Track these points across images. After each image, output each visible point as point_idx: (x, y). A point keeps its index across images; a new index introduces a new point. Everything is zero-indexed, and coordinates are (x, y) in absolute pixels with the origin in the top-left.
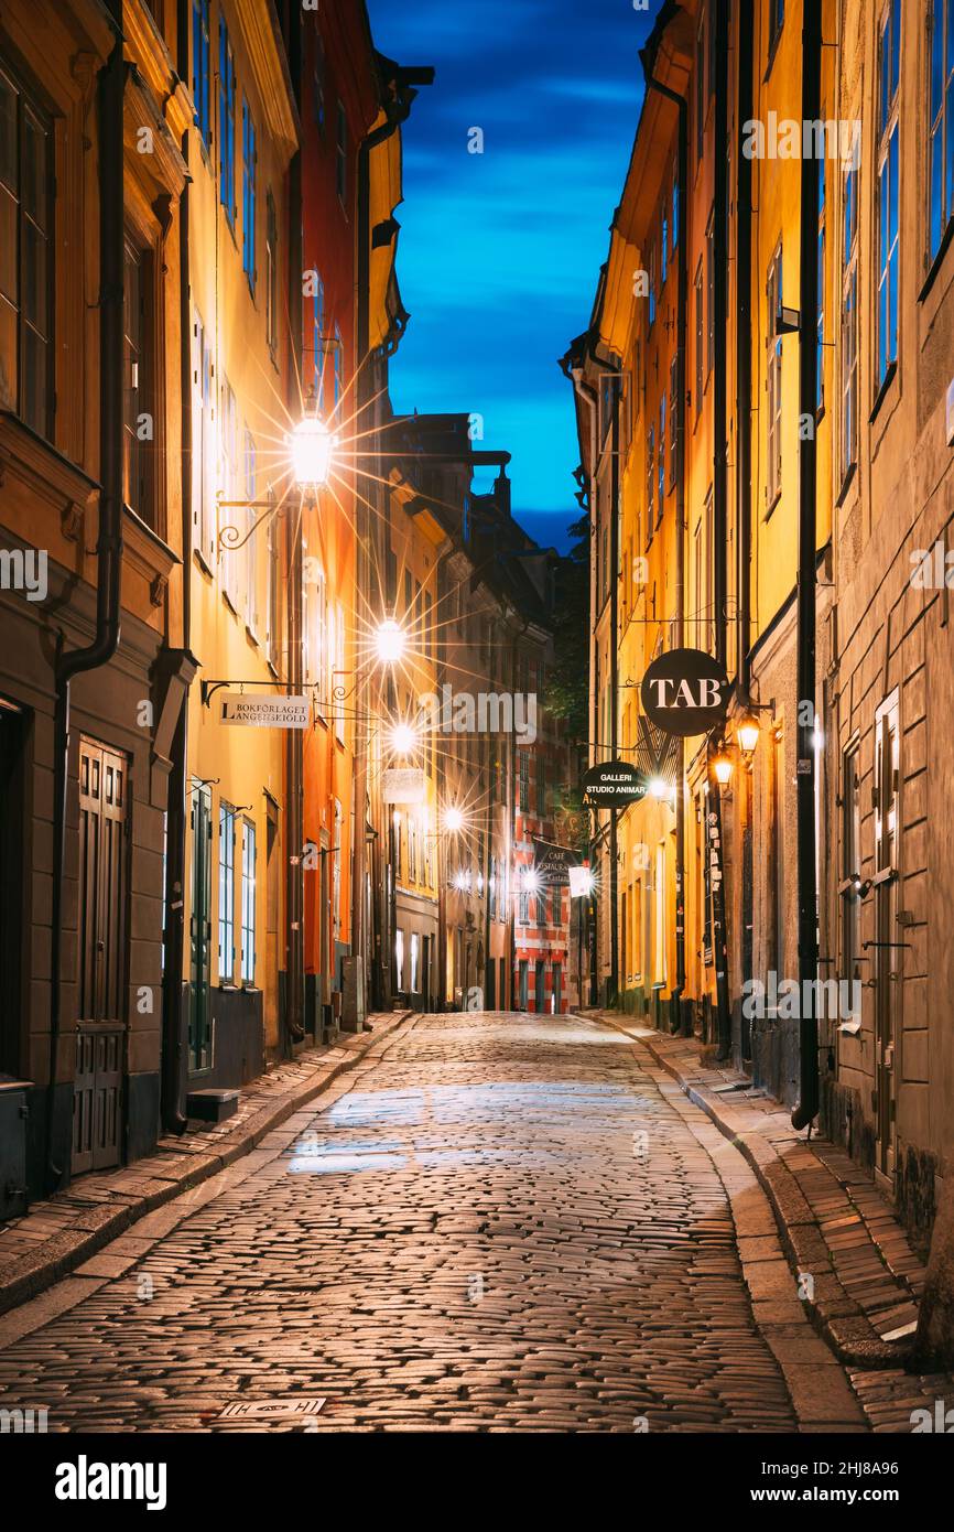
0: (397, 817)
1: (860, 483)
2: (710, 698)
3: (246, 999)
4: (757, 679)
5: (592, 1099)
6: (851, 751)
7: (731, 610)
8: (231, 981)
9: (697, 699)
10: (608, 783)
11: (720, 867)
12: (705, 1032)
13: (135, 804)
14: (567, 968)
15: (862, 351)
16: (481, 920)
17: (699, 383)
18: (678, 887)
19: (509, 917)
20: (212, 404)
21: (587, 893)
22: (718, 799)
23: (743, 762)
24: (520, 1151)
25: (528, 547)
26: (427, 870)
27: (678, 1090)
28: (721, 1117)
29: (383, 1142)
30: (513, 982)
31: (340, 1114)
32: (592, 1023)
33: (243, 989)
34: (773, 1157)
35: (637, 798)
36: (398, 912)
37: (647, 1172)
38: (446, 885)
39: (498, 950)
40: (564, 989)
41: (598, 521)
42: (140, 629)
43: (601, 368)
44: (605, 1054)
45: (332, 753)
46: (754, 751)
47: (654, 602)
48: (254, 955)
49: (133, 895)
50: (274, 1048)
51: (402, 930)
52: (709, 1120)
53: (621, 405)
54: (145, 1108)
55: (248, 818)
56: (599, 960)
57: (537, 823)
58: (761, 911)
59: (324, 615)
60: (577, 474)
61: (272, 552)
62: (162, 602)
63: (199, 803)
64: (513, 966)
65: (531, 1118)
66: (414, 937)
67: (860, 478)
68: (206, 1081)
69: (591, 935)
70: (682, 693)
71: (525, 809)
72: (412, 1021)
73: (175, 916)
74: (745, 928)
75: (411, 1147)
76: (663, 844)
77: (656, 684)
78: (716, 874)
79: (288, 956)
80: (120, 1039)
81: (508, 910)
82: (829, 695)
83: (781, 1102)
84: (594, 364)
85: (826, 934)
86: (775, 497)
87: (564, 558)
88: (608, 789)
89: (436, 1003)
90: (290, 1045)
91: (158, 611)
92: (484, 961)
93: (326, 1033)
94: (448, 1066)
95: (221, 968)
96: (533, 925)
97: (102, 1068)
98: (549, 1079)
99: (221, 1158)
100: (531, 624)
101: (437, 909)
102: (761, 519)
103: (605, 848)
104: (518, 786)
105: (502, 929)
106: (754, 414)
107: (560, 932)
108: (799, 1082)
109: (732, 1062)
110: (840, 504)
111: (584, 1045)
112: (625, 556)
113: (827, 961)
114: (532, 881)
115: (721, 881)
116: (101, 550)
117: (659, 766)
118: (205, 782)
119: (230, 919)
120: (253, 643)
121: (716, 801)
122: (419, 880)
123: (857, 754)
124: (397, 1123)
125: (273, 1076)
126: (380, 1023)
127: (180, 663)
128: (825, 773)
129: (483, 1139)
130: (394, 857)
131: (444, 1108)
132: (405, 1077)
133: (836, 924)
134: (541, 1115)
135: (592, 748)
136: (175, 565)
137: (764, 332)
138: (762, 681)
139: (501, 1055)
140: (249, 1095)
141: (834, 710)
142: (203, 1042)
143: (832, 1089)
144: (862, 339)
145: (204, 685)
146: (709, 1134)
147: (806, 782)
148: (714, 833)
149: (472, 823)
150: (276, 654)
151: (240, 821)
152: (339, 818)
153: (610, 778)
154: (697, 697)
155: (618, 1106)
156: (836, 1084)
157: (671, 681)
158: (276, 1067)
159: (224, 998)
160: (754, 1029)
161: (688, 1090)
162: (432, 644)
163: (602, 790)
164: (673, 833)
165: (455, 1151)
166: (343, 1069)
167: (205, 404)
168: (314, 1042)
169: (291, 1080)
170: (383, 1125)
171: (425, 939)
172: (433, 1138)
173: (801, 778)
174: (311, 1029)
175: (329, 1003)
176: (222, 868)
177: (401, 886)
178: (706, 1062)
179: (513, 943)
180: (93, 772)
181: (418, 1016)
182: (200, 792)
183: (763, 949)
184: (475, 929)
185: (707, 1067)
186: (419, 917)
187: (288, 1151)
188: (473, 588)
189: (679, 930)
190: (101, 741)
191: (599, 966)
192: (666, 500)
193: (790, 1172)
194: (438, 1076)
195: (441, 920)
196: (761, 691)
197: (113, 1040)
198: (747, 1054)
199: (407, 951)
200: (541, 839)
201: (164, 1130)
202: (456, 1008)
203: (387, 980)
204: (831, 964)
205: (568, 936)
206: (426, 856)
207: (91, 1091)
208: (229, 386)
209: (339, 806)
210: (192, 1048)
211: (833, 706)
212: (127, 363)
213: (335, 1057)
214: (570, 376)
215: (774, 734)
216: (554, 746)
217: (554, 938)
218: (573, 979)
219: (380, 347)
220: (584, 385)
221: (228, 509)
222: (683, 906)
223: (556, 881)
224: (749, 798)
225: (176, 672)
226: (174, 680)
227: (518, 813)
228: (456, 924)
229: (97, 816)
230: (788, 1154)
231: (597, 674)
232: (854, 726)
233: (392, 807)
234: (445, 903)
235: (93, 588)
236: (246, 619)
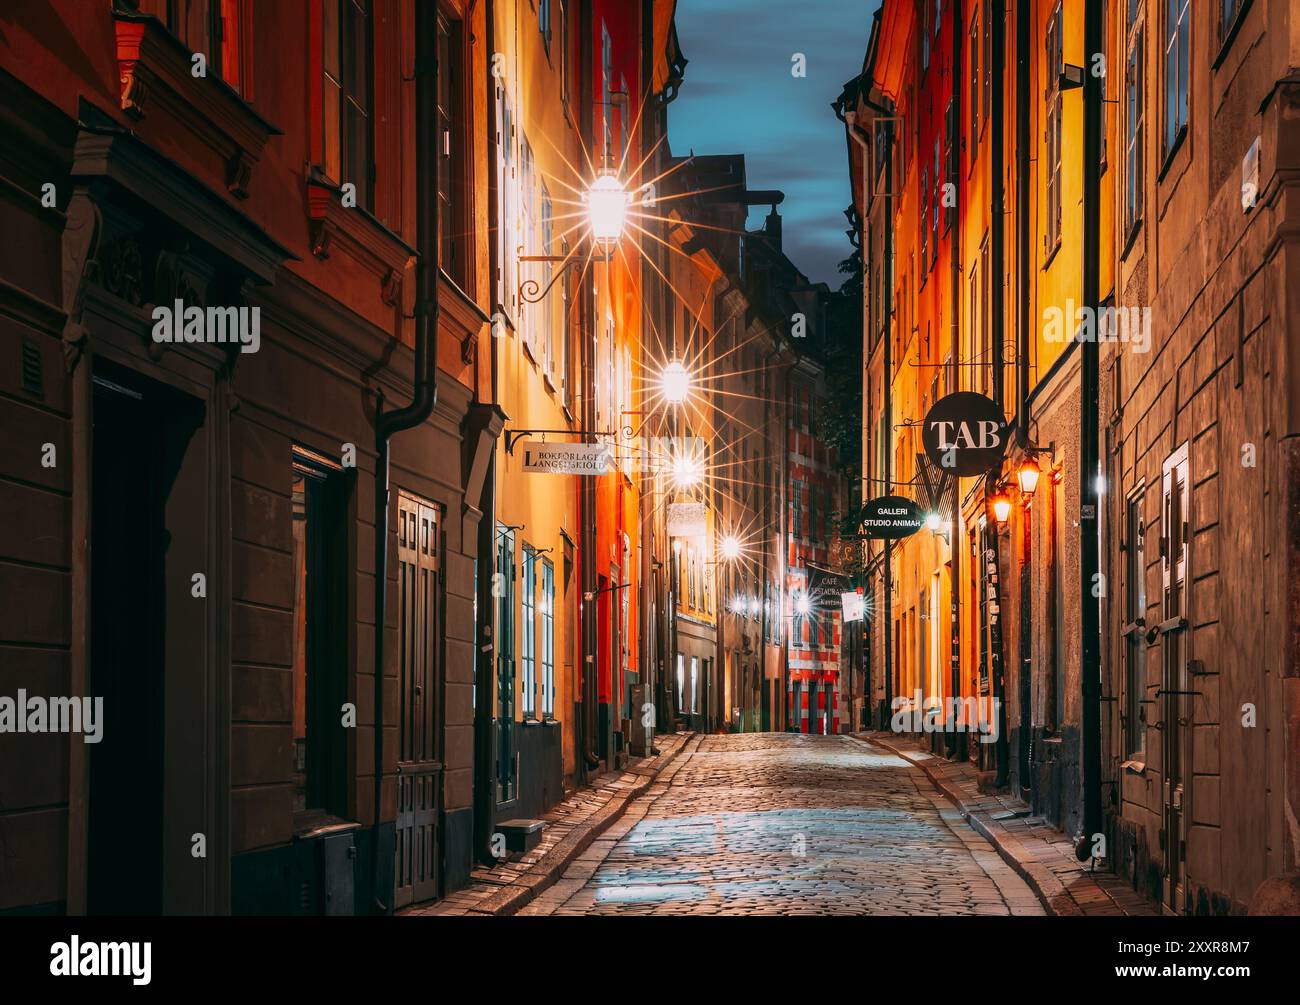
0: (677, 546)
1: (1146, 240)
2: (989, 440)
3: (547, 732)
4: (1036, 422)
5: (877, 826)
6: (1135, 498)
7: (1009, 354)
8: (532, 715)
9: (976, 441)
10: (885, 517)
11: (998, 601)
12: (981, 758)
13: (449, 554)
14: (838, 688)
15: (1149, 110)
16: (757, 643)
17: (974, 131)
18: (954, 617)
19: (783, 640)
20: (513, 163)
21: (860, 617)
22: (996, 535)
23: (1021, 502)
24: (815, 882)
25: (800, 282)
26: (705, 594)
27: (958, 817)
28: (1003, 846)
29: (683, 871)
30: (788, 704)
31: (638, 840)
32: (866, 745)
33: (544, 722)
34: (1059, 889)
35: (912, 530)
36: (679, 637)
37: (939, 903)
38: (723, 610)
39: (773, 671)
40: (836, 708)
41: (871, 260)
42: (452, 387)
43: (874, 112)
44: (885, 778)
45: (620, 490)
46: (1033, 493)
47: (928, 341)
48: (553, 689)
49: (447, 640)
50: (571, 776)
51: (682, 654)
52: (992, 848)
53: (894, 147)
54: (459, 843)
55: (546, 558)
56: (872, 683)
57: (810, 548)
58: (1040, 645)
59: (613, 358)
60: (849, 213)
61: (566, 301)
62: (472, 360)
63: (504, 548)
64: (787, 686)
65: (822, 847)
66: (694, 660)
67: (1146, 235)
68: (510, 813)
69: (865, 659)
70: (962, 434)
71: (798, 536)
72: (695, 743)
73: (484, 659)
74: (1023, 661)
75: (710, 878)
76: (938, 575)
77: (937, 426)
78: (993, 608)
79: (583, 689)
80: (437, 776)
81: (781, 632)
82: (1111, 442)
83: (1062, 832)
84: (867, 108)
85: (1108, 672)
86: (1054, 246)
87: (836, 293)
88: (884, 523)
89: (714, 723)
90: (585, 770)
91: (469, 368)
92: (760, 682)
93: (617, 760)
94: (736, 791)
95: (524, 704)
96: (806, 647)
97: (420, 807)
98: (834, 805)
99: (531, 888)
100: (803, 357)
101: (715, 634)
102: (1040, 266)
103: (878, 576)
104: (791, 512)
105: (776, 651)
106: (1033, 164)
107: (832, 654)
108: (1081, 813)
109: (1010, 789)
110: (1124, 258)
111: (864, 769)
112: (898, 294)
113: (1110, 699)
114: (805, 604)
115: (999, 615)
116: (418, 314)
117: (935, 502)
118: (510, 529)
119: (532, 656)
120: (550, 389)
121: (993, 536)
122: (698, 606)
123: (1141, 502)
124: (694, 851)
125: (572, 804)
126: (666, 746)
127: (490, 417)
128: (1108, 518)
129: (778, 869)
130: (675, 584)
131: (735, 837)
132: (695, 803)
133: (1120, 667)
134: (830, 844)
135: (865, 482)
136: (485, 323)
137: (1043, 85)
138: (1041, 424)
139: (783, 780)
140: (552, 824)
141: (1117, 458)
142: (509, 775)
143: (1115, 822)
144: (1149, 99)
145: (508, 434)
146: (992, 863)
147: (1089, 527)
148: (992, 568)
149: (749, 547)
150: (570, 398)
151: (540, 563)
152: (628, 552)
153: (886, 512)
154: (976, 439)
155: (903, 833)
156: (1118, 817)
157: (951, 424)
158: (573, 794)
159: (527, 731)
160: (1033, 759)
161: (969, 817)
162: (710, 378)
163: (879, 523)
164: (948, 564)
165: (752, 882)
166: (636, 795)
167: (507, 163)
168: (607, 768)
169: (589, 808)
170: (681, 853)
171: (705, 662)
172: (731, 868)
173: (1084, 523)
174: (604, 756)
175: (619, 729)
176: (525, 607)
177: (681, 611)
178: (985, 788)
179: (787, 664)
180: (410, 524)
181: (700, 737)
182: (505, 537)
183: (1042, 682)
184: (751, 652)
185: (985, 793)
186: (699, 641)
187: (592, 881)
188: (748, 324)
189: (955, 658)
190: (416, 494)
191: (872, 688)
192: (941, 242)
193: (1078, 905)
194: (727, 801)
195: (719, 643)
196: (1041, 434)
197: (430, 779)
198: (1025, 782)
199: (687, 674)
200: (813, 565)
201: (475, 862)
202: (733, 729)
203: (670, 704)
204: (1114, 703)
205: (839, 657)
206: (705, 583)
207: (411, 828)
208: (528, 143)
209: (627, 541)
210: (500, 781)
211: (1115, 453)
212: (439, 130)
213: (627, 783)
214: (843, 119)
215: (1053, 475)
216: (826, 474)
217: (826, 659)
218: (844, 698)
219: (660, 93)
220: (857, 128)
221: (527, 262)
222: (958, 635)
223: (829, 605)
224: (1027, 536)
225: (486, 426)
226: (483, 433)
227: (791, 539)
228: (733, 647)
229: (413, 566)
230: (1072, 886)
231: (870, 408)
232: (1140, 473)
233: (672, 539)
234: (722, 628)
235: (411, 350)
236: (545, 369)
